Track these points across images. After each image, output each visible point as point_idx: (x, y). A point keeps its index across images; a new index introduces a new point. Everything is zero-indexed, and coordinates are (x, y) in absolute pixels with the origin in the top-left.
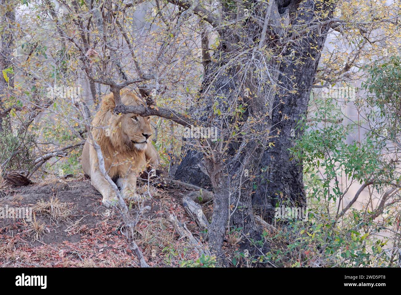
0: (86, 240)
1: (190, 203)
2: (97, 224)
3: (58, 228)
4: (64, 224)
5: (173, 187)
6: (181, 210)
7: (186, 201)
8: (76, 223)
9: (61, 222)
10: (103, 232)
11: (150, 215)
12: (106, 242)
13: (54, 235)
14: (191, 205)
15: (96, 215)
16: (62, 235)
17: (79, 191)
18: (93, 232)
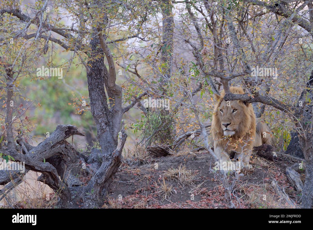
0: (205, 200)
1: (291, 172)
2: (215, 188)
3: (183, 190)
4: (189, 187)
5: (281, 159)
6: (284, 177)
7: (288, 170)
8: (198, 187)
9: (186, 185)
10: (220, 194)
11: (258, 181)
12: (221, 202)
13: (179, 196)
14: (292, 174)
15: (215, 180)
16: (186, 196)
17: (204, 161)
18: (211, 194)
